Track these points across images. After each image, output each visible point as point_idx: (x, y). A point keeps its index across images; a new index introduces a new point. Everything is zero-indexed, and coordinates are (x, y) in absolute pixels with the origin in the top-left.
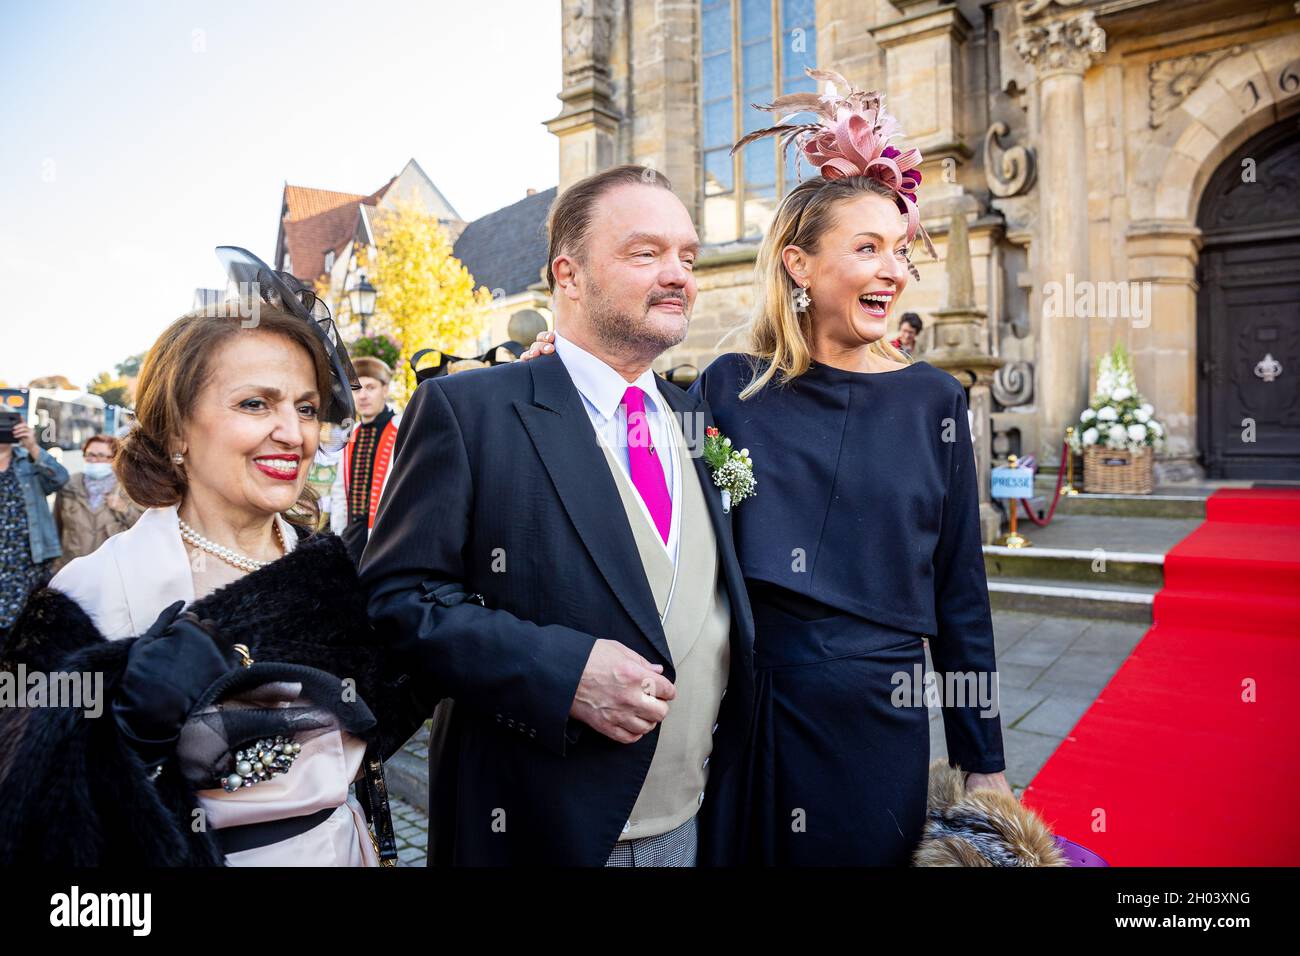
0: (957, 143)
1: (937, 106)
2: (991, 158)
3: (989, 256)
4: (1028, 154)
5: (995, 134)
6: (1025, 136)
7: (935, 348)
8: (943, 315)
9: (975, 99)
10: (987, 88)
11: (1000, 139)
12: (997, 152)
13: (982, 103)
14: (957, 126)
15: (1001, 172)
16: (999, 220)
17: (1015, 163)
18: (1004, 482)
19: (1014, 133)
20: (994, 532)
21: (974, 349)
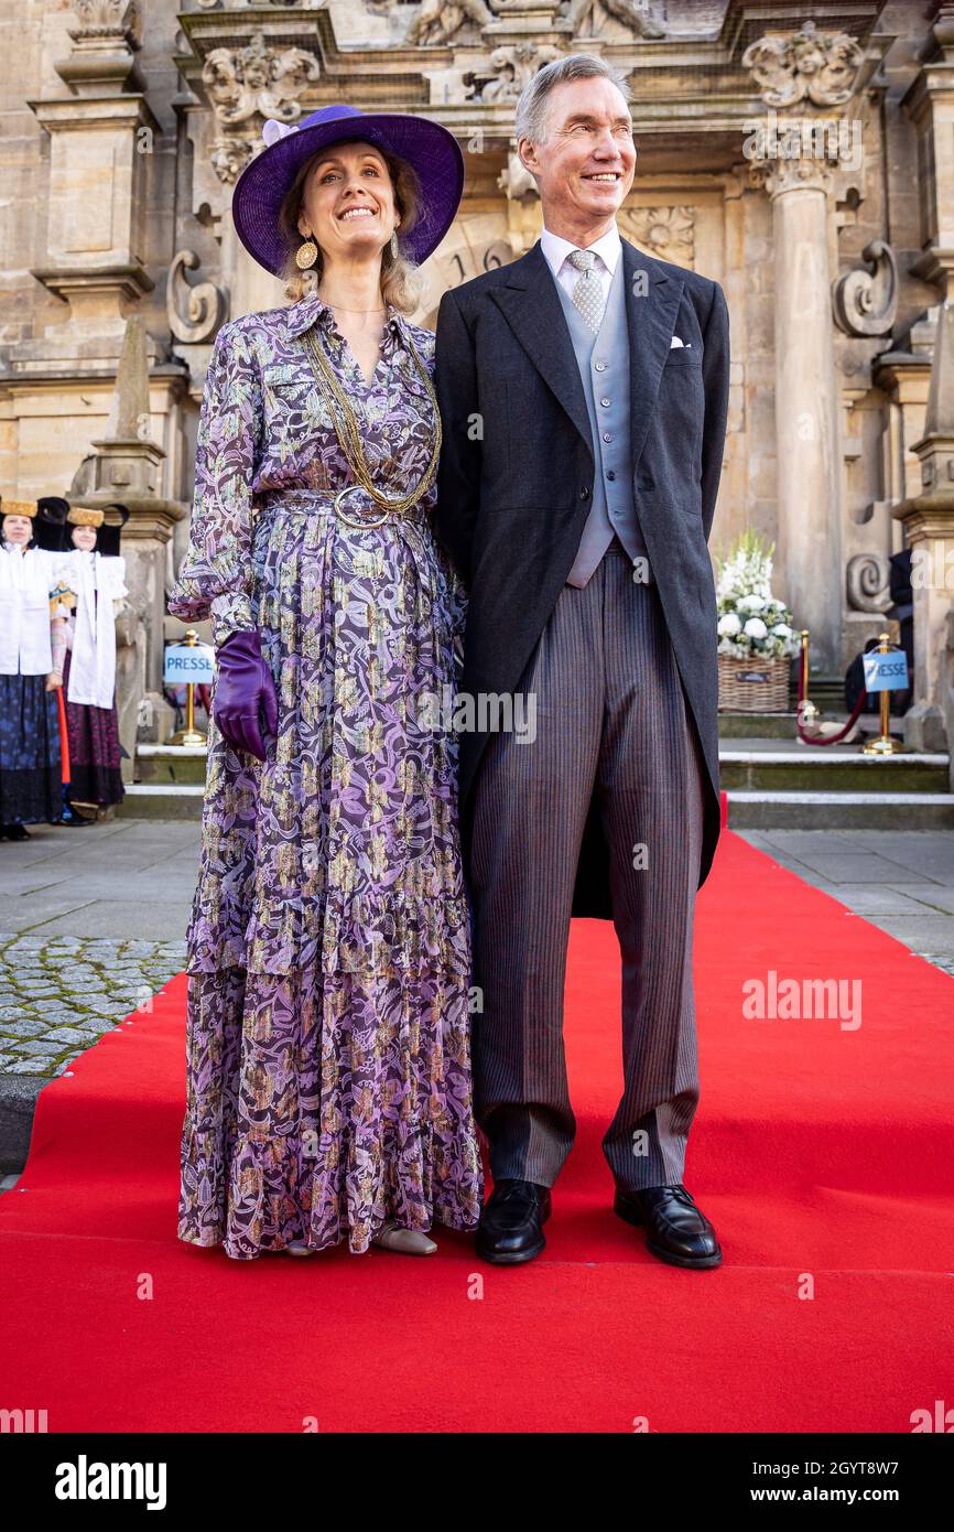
0: (135, 266)
1: (112, 217)
2: (175, 293)
3: (166, 415)
4: (219, 293)
5: (182, 263)
6: (217, 273)
7: (97, 489)
8: (109, 446)
9: (159, 219)
10: (175, 209)
11: (187, 269)
12: (183, 287)
13: (168, 227)
14: (136, 247)
15: (187, 312)
16: (182, 370)
17: (203, 302)
18: (178, 663)
19: (204, 268)
20: (167, 728)
21: (148, 492)
